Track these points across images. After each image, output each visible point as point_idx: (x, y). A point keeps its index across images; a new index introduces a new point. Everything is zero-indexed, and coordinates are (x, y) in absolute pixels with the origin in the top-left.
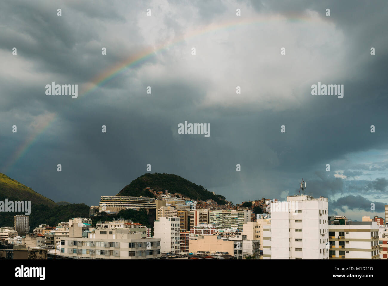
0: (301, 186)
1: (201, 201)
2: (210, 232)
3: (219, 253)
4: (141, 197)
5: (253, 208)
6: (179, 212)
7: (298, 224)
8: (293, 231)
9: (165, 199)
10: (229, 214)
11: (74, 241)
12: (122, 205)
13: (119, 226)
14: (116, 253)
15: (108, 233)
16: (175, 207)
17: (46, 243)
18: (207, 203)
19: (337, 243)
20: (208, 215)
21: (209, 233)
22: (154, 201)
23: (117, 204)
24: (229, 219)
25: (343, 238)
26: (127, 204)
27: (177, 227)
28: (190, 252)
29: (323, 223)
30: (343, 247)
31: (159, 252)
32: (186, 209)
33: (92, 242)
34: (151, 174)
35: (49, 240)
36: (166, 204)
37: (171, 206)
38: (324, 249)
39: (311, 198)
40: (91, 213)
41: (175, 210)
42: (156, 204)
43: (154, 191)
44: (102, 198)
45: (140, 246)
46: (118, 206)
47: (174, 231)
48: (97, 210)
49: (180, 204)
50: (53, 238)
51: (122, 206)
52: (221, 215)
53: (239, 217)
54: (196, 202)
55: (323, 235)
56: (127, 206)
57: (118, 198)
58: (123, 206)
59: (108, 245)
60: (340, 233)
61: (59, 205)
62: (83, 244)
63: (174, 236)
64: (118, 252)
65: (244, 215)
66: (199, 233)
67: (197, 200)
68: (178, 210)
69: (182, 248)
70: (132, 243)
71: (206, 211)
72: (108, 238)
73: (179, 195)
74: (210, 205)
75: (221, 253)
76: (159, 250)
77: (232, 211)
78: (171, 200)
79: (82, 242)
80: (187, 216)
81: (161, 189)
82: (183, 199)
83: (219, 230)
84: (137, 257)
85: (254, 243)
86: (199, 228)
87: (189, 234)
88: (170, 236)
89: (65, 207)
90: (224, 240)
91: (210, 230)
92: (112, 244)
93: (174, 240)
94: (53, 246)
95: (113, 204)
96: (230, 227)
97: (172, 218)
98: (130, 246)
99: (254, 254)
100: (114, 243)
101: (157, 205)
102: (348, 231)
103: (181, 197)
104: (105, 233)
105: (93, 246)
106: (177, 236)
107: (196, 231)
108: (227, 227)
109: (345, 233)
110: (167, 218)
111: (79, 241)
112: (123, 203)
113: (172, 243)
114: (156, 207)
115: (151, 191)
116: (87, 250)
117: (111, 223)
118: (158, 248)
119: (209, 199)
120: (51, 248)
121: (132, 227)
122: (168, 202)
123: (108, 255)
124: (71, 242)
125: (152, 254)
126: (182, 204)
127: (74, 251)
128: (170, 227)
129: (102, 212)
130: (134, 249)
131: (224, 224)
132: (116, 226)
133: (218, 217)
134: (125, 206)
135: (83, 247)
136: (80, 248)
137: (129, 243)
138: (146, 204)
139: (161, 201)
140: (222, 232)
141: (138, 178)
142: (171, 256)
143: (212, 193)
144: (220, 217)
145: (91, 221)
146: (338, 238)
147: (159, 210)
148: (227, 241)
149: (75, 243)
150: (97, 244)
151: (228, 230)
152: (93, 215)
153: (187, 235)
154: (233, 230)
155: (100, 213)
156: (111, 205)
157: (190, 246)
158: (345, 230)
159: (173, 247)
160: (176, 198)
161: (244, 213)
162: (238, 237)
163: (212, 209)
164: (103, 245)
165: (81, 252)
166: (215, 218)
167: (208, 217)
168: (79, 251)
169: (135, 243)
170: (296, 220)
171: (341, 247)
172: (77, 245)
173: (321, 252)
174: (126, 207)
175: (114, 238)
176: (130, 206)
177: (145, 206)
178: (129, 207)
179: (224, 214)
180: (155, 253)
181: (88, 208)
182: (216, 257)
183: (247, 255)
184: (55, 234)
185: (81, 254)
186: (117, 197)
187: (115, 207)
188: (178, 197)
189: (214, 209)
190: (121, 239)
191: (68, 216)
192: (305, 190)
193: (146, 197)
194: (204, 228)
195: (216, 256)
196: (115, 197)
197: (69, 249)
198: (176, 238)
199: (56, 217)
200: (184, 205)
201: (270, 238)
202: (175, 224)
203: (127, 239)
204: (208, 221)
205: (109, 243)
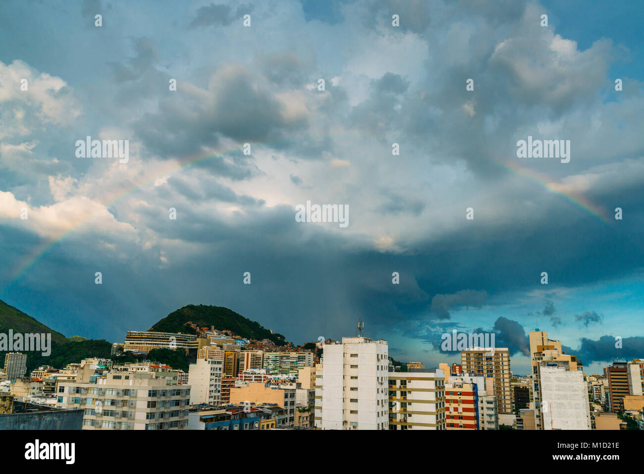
0: (359, 326)
1: (255, 341)
2: (263, 379)
3: (266, 404)
4: (179, 333)
5: (316, 350)
6: (226, 353)
7: (354, 370)
8: (348, 378)
9: (211, 338)
10: (288, 357)
11: (77, 388)
12: (154, 342)
13: (143, 369)
14: (131, 403)
15: (123, 378)
16: (221, 347)
17: (44, 390)
18: (262, 344)
19: (398, 393)
20: (262, 358)
21: (261, 380)
22: (196, 339)
23: (148, 342)
24: (288, 363)
25: (405, 387)
26: (160, 341)
27: (218, 372)
28: (230, 404)
29: (382, 369)
30: (405, 399)
31: (188, 402)
32: (236, 350)
33: (101, 389)
34: (195, 306)
35: (48, 386)
36: (211, 343)
37: (218, 346)
38: (382, 400)
39: (370, 340)
40: (113, 352)
41: (222, 351)
42: (198, 343)
43: (197, 326)
44: (129, 333)
45: (164, 395)
46: (149, 344)
47: (214, 377)
48: (120, 349)
49: (228, 344)
50: (54, 384)
51: (154, 344)
52: (278, 359)
53: (299, 361)
54: (248, 341)
55: (381, 384)
56: (160, 344)
57: (150, 334)
58: (156, 344)
59: (121, 393)
60: (401, 381)
61: (71, 341)
62: (89, 391)
63: (213, 382)
64: (133, 403)
65: (305, 358)
66: (249, 380)
67: (251, 339)
68: (226, 351)
69: (222, 399)
70: (154, 391)
71: (260, 353)
72: (122, 384)
73: (229, 332)
74: (265, 346)
75: (269, 404)
76: (189, 400)
77: (291, 353)
78: (218, 338)
79: (87, 389)
80: (236, 358)
81: (207, 325)
82: (232, 338)
83: (273, 376)
84: (159, 409)
85: (310, 393)
86: (249, 374)
87: (234, 381)
88: (208, 383)
89: (78, 343)
90: (273, 388)
91: (263, 376)
92: (126, 392)
93: (213, 388)
94: (53, 394)
95: (142, 342)
96: (286, 374)
97: (212, 360)
98: (150, 395)
99: (309, 406)
100: (130, 390)
101: (199, 345)
102: (411, 379)
103: (231, 335)
104: (119, 377)
105: (101, 393)
106: (217, 383)
107: (245, 377)
108: (284, 373)
109: (407, 381)
110: (206, 360)
111: (83, 388)
112: (156, 341)
113: (210, 391)
114: (198, 346)
115: (193, 326)
116: (93, 399)
117: (132, 366)
118: (187, 398)
119: (266, 338)
120: (48, 397)
121: (160, 370)
122: (214, 341)
123: (120, 406)
124: (72, 389)
125: (178, 405)
126: (231, 344)
127: (76, 401)
128: (209, 372)
129: (127, 352)
130: (155, 399)
131: (281, 369)
132: (138, 369)
133: (274, 361)
134: (158, 344)
135: (89, 396)
136: (84, 397)
137: (149, 391)
138: (185, 343)
139: (205, 340)
140: (277, 379)
141: (178, 310)
142: (205, 408)
143: (269, 331)
144: (276, 361)
145: (111, 363)
146: (399, 387)
147: (201, 350)
148: (277, 390)
149: (78, 390)
150: (107, 392)
151: (285, 377)
152: (115, 354)
153: (232, 381)
154: (290, 377)
155: (124, 353)
156: (140, 342)
157: (231, 396)
158: (408, 378)
159: (212, 397)
160: (225, 335)
161: (305, 356)
162: (291, 385)
163: (267, 351)
164: (114, 393)
165: (85, 402)
166: (270, 362)
167: (262, 360)
168: (82, 401)
169: (157, 391)
170: (351, 366)
171: (402, 397)
172: (80, 393)
173: (378, 404)
174: (159, 346)
175: (131, 384)
176: (165, 344)
177: (183, 345)
178: (163, 346)
179: (282, 357)
180: (183, 404)
181: (110, 346)
182: (261, 410)
183: (301, 407)
184: (58, 379)
185: (85, 404)
186: (149, 332)
187: (145, 345)
188: (227, 334)
189: (270, 351)
190: (139, 385)
191: (82, 356)
192: (362, 330)
193: (187, 334)
194: (255, 374)
195: (261, 408)
196: (146, 333)
197: (69, 398)
198: (216, 385)
199: (65, 357)
200: (234, 345)
201: (322, 386)
202: (216, 368)
203: (147, 386)
204: (261, 365)
205: (123, 390)
